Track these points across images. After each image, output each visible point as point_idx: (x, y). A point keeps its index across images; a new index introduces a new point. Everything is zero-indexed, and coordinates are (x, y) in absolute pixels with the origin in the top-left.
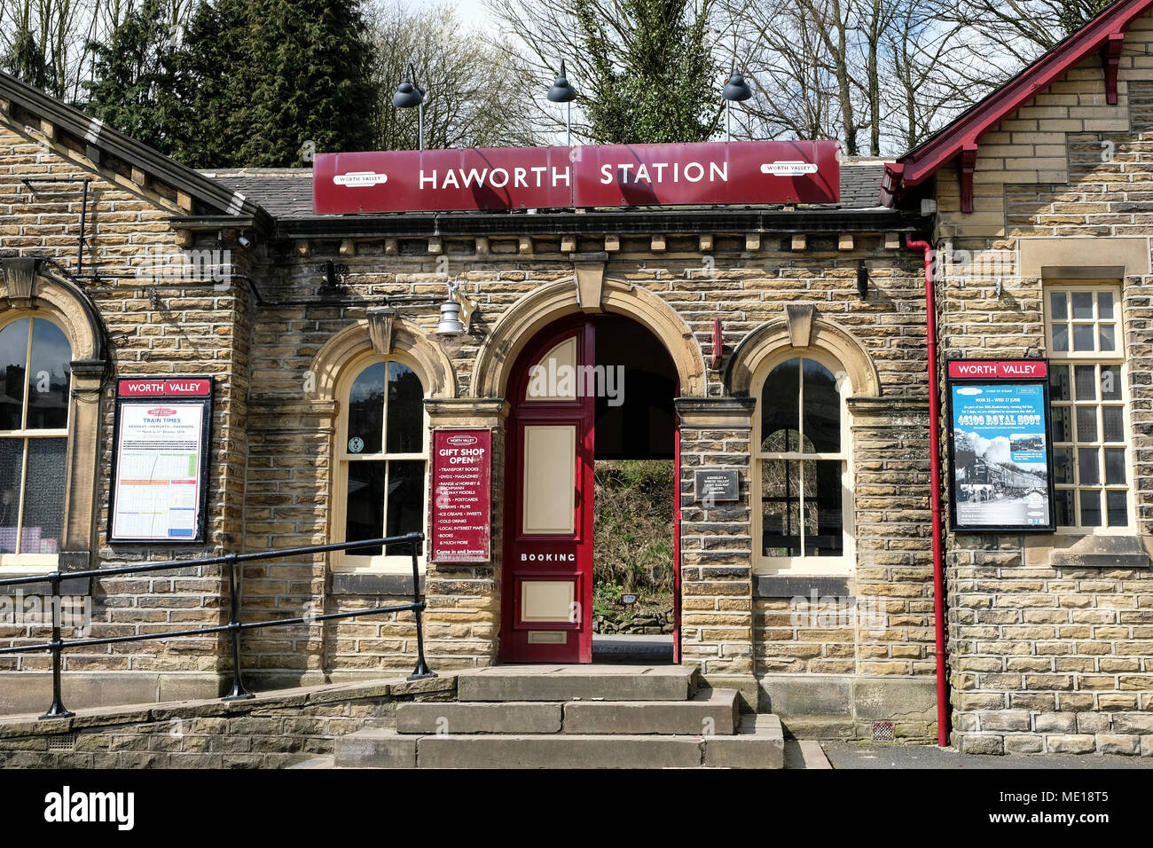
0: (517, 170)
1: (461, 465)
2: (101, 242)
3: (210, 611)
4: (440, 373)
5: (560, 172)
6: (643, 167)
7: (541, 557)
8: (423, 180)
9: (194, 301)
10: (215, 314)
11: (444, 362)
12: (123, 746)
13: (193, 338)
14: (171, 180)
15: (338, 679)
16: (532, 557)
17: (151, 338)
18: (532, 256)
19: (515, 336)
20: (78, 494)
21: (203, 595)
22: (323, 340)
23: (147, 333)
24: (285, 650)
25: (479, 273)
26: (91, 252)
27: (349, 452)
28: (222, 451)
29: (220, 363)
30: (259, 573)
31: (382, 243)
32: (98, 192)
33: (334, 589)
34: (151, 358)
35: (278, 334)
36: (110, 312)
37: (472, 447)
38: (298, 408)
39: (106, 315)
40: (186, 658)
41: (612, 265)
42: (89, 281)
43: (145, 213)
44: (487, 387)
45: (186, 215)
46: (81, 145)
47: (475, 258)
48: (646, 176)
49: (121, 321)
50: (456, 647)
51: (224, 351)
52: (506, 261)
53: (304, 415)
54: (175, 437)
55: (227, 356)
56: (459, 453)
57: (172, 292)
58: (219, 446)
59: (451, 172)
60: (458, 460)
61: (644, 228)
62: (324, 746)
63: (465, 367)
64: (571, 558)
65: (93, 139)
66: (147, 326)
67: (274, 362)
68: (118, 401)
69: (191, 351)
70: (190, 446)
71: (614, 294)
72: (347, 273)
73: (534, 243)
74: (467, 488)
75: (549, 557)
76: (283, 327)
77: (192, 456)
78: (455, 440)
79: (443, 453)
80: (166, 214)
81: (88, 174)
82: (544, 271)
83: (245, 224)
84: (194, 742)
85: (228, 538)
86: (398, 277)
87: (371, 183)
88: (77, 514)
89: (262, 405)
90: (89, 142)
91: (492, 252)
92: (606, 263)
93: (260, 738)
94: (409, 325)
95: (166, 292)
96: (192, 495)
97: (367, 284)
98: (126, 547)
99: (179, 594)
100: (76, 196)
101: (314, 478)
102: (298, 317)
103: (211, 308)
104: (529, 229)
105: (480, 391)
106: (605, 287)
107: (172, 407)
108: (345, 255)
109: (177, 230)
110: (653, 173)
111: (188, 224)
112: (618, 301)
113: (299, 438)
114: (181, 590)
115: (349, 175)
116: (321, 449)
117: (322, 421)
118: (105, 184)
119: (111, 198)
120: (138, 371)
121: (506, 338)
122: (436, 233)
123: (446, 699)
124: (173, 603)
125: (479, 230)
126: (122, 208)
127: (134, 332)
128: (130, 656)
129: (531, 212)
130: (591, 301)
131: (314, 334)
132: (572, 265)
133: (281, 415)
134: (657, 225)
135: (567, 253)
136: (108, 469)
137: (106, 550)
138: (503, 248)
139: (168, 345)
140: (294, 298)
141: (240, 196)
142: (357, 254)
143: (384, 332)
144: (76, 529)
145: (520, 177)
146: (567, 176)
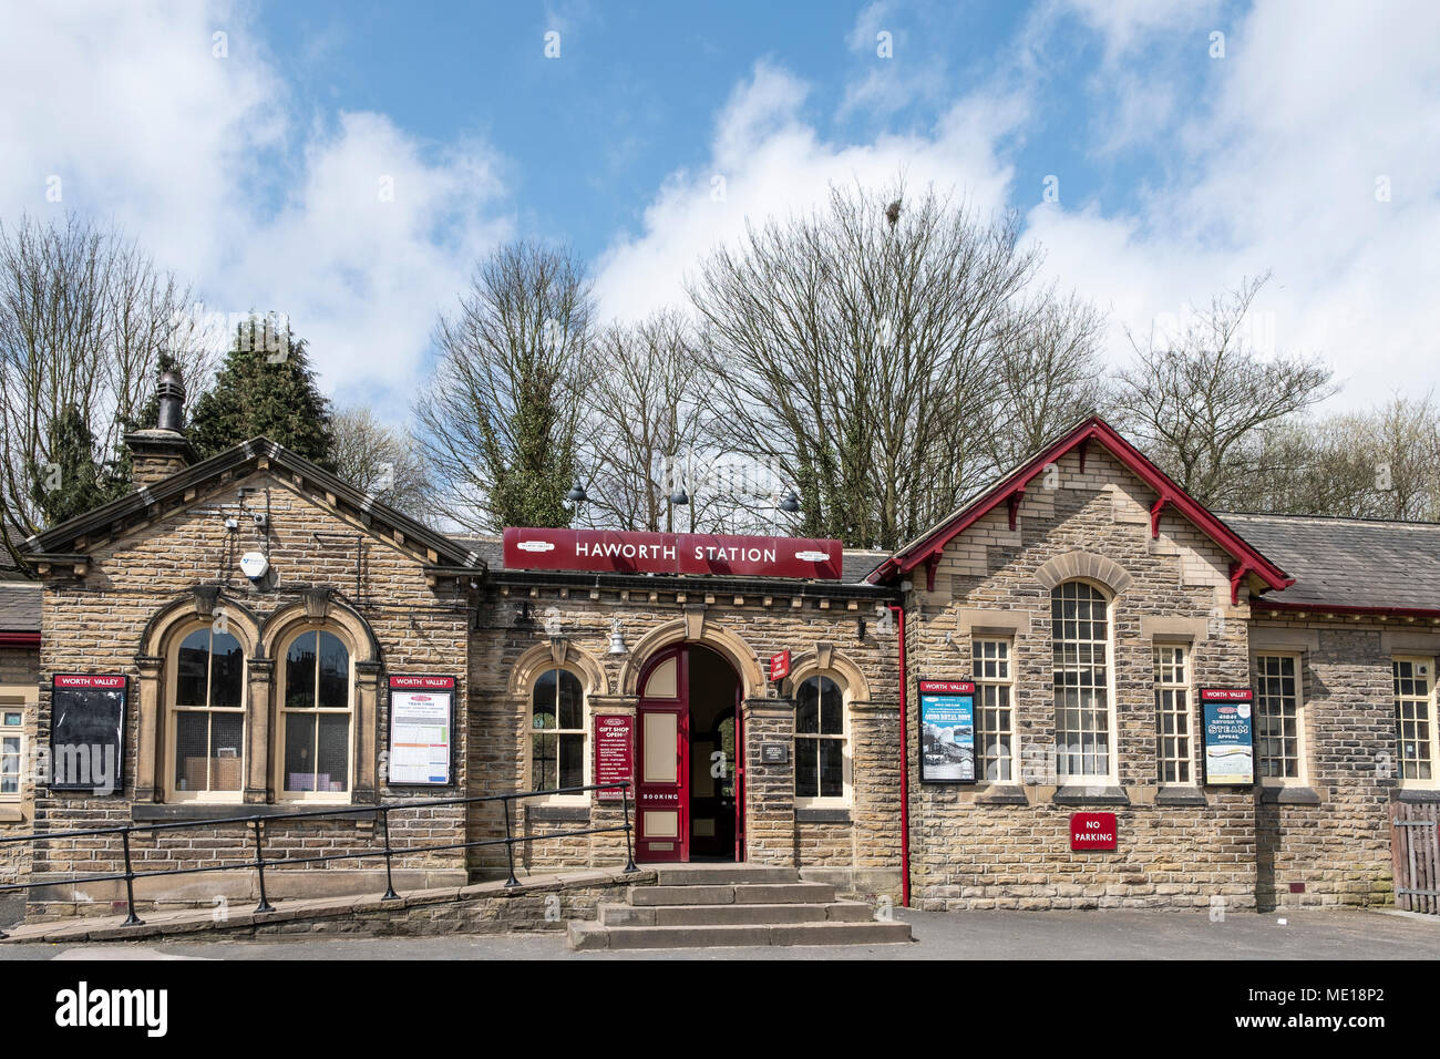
0: (641, 546)
1: (613, 737)
2: (372, 580)
3: (459, 830)
4: (598, 678)
5: (669, 549)
6: (722, 550)
7: (656, 797)
8: (578, 549)
9: (440, 624)
10: (454, 633)
11: (601, 670)
13: (440, 649)
14: (423, 541)
16: (651, 797)
17: (410, 648)
18: (657, 604)
19: (645, 656)
20: (364, 752)
21: (454, 819)
22: (518, 653)
23: (407, 644)
24: (500, 855)
25: (622, 614)
26: (365, 587)
27: (534, 728)
28: (463, 726)
29: (459, 667)
30: (481, 806)
31: (558, 591)
32: (368, 546)
33: (532, 816)
34: (411, 662)
35: (488, 649)
36: (382, 628)
37: (621, 726)
38: (504, 698)
39: (378, 631)
40: (444, 861)
41: (709, 613)
42: (364, 607)
43: (401, 562)
44: (628, 688)
45: (432, 565)
46: (357, 512)
47: (620, 603)
48: (724, 555)
49: (388, 636)
50: (612, 853)
51: (462, 659)
52: (640, 607)
53: (507, 702)
54: (431, 716)
55: (464, 663)
56: (612, 731)
57: (424, 617)
58: (461, 722)
59: (597, 545)
60: (612, 735)
61: (731, 589)
62: (574, 914)
63: (614, 675)
64: (675, 797)
65: (366, 509)
66: (406, 640)
67: (486, 667)
68: (390, 690)
69: (438, 658)
70: (442, 721)
71: (709, 631)
72: (534, 609)
73: (659, 595)
74: (618, 752)
75: (661, 796)
76: (491, 644)
77: (444, 729)
78: (609, 722)
79: (602, 730)
80: (417, 564)
81: (358, 532)
82: (664, 614)
83: (477, 573)
85: (466, 783)
86: (568, 614)
87: (543, 550)
88: (364, 765)
89: (478, 695)
90: (363, 511)
91: (630, 600)
92: (705, 611)
94: (577, 646)
95: (420, 617)
96: (444, 754)
97: (552, 619)
98: (399, 788)
99: (437, 819)
100: (353, 547)
101: (516, 744)
102: (501, 638)
103: (452, 630)
104: (659, 587)
105: (624, 691)
106: (704, 626)
107: (428, 695)
108: (534, 597)
109: (427, 575)
110: (729, 553)
111: (437, 572)
112: (711, 635)
113: (504, 718)
114: (438, 816)
115: (528, 543)
116: (520, 725)
117: (519, 707)
118: (372, 540)
119: (377, 550)
120: (402, 670)
121: (641, 656)
122: (597, 586)
123: (650, 885)
124: (434, 825)
125: (624, 585)
126: (386, 558)
127: (397, 644)
128: (405, 859)
129: (650, 575)
130: (695, 635)
131: (512, 650)
132: (683, 611)
133: (492, 702)
134: (739, 588)
135: (681, 604)
136: (384, 735)
137: (384, 789)
138: (637, 598)
139: (422, 654)
140: (497, 625)
141: (474, 556)
142: (540, 597)
143: (561, 650)
144: (364, 776)
145: (643, 551)
146: (673, 553)
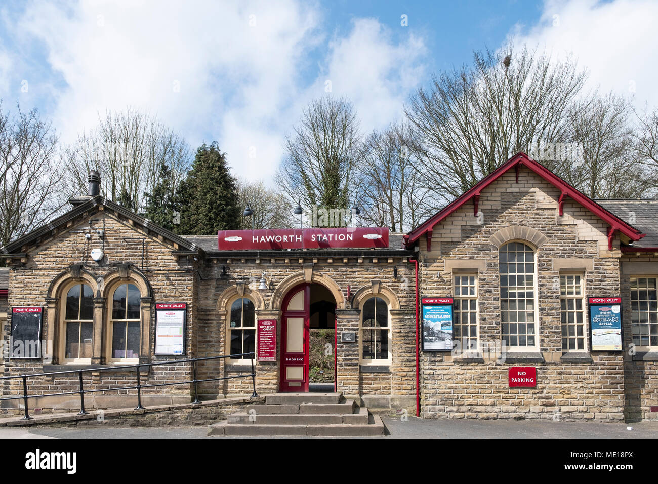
0: (284, 236)
1: (267, 331)
2: (149, 259)
3: (188, 376)
4: (260, 302)
5: (299, 237)
6: (325, 236)
7: (292, 360)
8: (254, 239)
9: (180, 278)
10: (187, 282)
11: (261, 298)
12: (161, 418)
13: (180, 290)
14: (171, 239)
15: (228, 397)
16: (290, 360)
18: (289, 264)
19: (284, 290)
20: (144, 340)
21: (185, 371)
22: (222, 291)
23: (165, 289)
24: (212, 388)
25: (272, 270)
26: (146, 262)
27: (231, 326)
28: (190, 326)
29: (189, 299)
30: (203, 364)
31: (241, 260)
32: (148, 243)
33: (227, 369)
34: (166, 297)
35: (207, 289)
36: (153, 281)
37: (270, 325)
38: (214, 313)
39: (152, 283)
40: (180, 391)
41: (315, 267)
42: (146, 272)
43: (163, 250)
44: (275, 306)
45: (176, 250)
46: (142, 227)
47: (271, 265)
48: (326, 238)
49: (156, 285)
50: (266, 387)
51: (190, 294)
52: (281, 266)
53: (216, 315)
54: (175, 322)
55: (191, 296)
56: (266, 327)
57: (173, 275)
58: (189, 325)
59: (263, 237)
60: (266, 329)
61: (325, 255)
62: (225, 418)
63: (268, 300)
64: (302, 360)
65: (146, 226)
66: (165, 286)
68: (156, 311)
69: (179, 294)
70: (180, 324)
71: (316, 277)
72: (229, 269)
73: (290, 260)
74: (269, 338)
75: (295, 360)
76: (209, 287)
77: (180, 328)
78: (265, 323)
79: (261, 327)
80: (170, 250)
81: (144, 237)
82: (293, 269)
83: (196, 253)
84: (183, 416)
85: (193, 354)
86: (246, 271)
87: (237, 240)
88: (144, 346)
89: (203, 312)
90: (144, 226)
91: (276, 263)
92: (313, 267)
93: (204, 415)
94: (250, 286)
95: (171, 275)
96: (181, 340)
97: (236, 273)
98: (160, 356)
99: (178, 371)
100: (141, 244)
101: (220, 335)
102: (214, 284)
103: (185, 281)
104: (288, 256)
105: (273, 308)
106: (313, 274)
107: (173, 312)
108: (229, 264)
109: (174, 255)
110: (328, 237)
111: (178, 253)
112: (317, 279)
113: (215, 322)
115: (230, 238)
116: (222, 326)
117: (222, 317)
118: (150, 240)
119: (152, 245)
120: (162, 301)
121: (281, 290)
122: (258, 257)
123: (262, 403)
124: (176, 374)
125: (272, 256)
126: (156, 248)
127: (161, 288)
128: (162, 390)
129: (289, 250)
130: (308, 279)
131: (219, 289)
132: (302, 267)
133: (209, 315)
134: (330, 254)
135: (301, 263)
136: (154, 332)
137: (154, 357)
138: (280, 262)
139: (172, 293)
140: (212, 277)
141: (194, 245)
142: (232, 263)
143: (241, 289)
144: (144, 351)
145: (285, 239)
146: (300, 239)
